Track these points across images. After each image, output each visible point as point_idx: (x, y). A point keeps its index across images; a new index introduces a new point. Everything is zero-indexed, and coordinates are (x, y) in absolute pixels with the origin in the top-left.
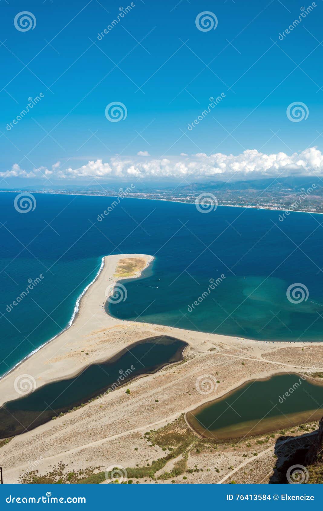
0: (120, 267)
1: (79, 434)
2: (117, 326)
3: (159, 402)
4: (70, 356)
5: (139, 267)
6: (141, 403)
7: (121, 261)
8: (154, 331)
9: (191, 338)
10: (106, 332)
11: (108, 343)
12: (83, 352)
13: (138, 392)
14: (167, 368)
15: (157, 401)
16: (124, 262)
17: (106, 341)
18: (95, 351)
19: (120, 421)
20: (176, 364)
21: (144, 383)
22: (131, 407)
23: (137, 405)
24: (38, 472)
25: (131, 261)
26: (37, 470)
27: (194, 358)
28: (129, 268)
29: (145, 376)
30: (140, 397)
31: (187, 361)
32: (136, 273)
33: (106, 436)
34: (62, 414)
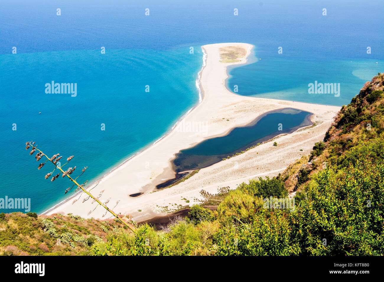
0: (223, 54)
1: (248, 168)
2: (244, 101)
3: (303, 151)
4: (214, 122)
5: (241, 54)
6: (289, 151)
7: (221, 49)
8: (279, 105)
9: (314, 110)
10: (236, 105)
11: (241, 113)
12: (224, 119)
13: (283, 145)
14: (301, 130)
15: (302, 150)
16: (225, 51)
17: (239, 111)
18: (234, 118)
19: (278, 162)
20: (308, 127)
21: (286, 139)
22: (282, 154)
23: (286, 153)
24: (229, 188)
25: (231, 49)
26: (228, 187)
27: (322, 123)
28: (232, 55)
29: (285, 135)
30: (286, 148)
31: (317, 125)
32: (240, 59)
33: (270, 170)
34: (229, 157)
